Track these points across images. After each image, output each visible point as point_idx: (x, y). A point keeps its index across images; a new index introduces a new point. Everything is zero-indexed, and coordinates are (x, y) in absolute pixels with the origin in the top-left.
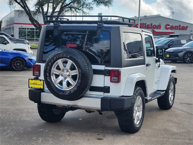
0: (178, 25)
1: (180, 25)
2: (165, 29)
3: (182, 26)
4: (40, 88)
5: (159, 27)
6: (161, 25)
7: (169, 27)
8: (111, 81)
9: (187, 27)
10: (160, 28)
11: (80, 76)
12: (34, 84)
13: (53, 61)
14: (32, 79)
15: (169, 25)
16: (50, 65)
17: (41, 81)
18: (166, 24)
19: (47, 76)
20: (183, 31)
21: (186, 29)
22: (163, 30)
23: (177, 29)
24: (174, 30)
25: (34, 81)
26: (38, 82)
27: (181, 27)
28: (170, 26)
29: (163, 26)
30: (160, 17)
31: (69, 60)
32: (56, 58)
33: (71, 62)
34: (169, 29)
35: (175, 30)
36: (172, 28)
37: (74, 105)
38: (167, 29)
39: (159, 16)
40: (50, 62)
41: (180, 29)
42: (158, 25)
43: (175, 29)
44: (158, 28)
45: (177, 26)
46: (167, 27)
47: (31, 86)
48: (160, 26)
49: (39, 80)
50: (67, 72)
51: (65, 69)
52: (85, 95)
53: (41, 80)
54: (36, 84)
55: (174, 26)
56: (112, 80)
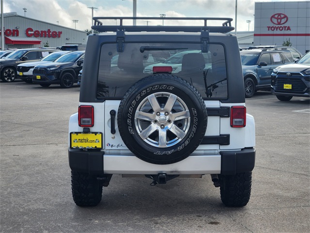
0: (46, 30)
1: (49, 30)
2: (25, 36)
3: (52, 31)
4: (96, 147)
5: (16, 33)
6: (19, 30)
7: (33, 33)
8: (232, 126)
9: (61, 33)
10: (17, 35)
11: (195, 120)
12: (81, 141)
13: (139, 97)
14: (77, 133)
15: (31, 30)
16: (134, 104)
17: (96, 135)
18: (27, 28)
19: (128, 125)
20: (54, 39)
21: (59, 37)
22: (22, 38)
23: (45, 36)
24: (39, 38)
25: (81, 136)
26: (90, 137)
27: (51, 33)
28: (34, 30)
29: (22, 32)
30: (15, 16)
31: (171, 94)
32: (147, 91)
33: (175, 97)
34: (33, 36)
35: (41, 38)
36: (37, 34)
37: (172, 172)
38: (29, 36)
39: (15, 14)
40: (135, 99)
41: (49, 36)
42: (13, 30)
43: (42, 36)
44: (13, 35)
45: (45, 32)
46: (29, 32)
47: (74, 145)
48: (17, 31)
49: (93, 133)
50: (166, 115)
51: (162, 111)
52: (195, 152)
53: (96, 133)
54: (86, 141)
55: (40, 31)
56: (234, 124)
